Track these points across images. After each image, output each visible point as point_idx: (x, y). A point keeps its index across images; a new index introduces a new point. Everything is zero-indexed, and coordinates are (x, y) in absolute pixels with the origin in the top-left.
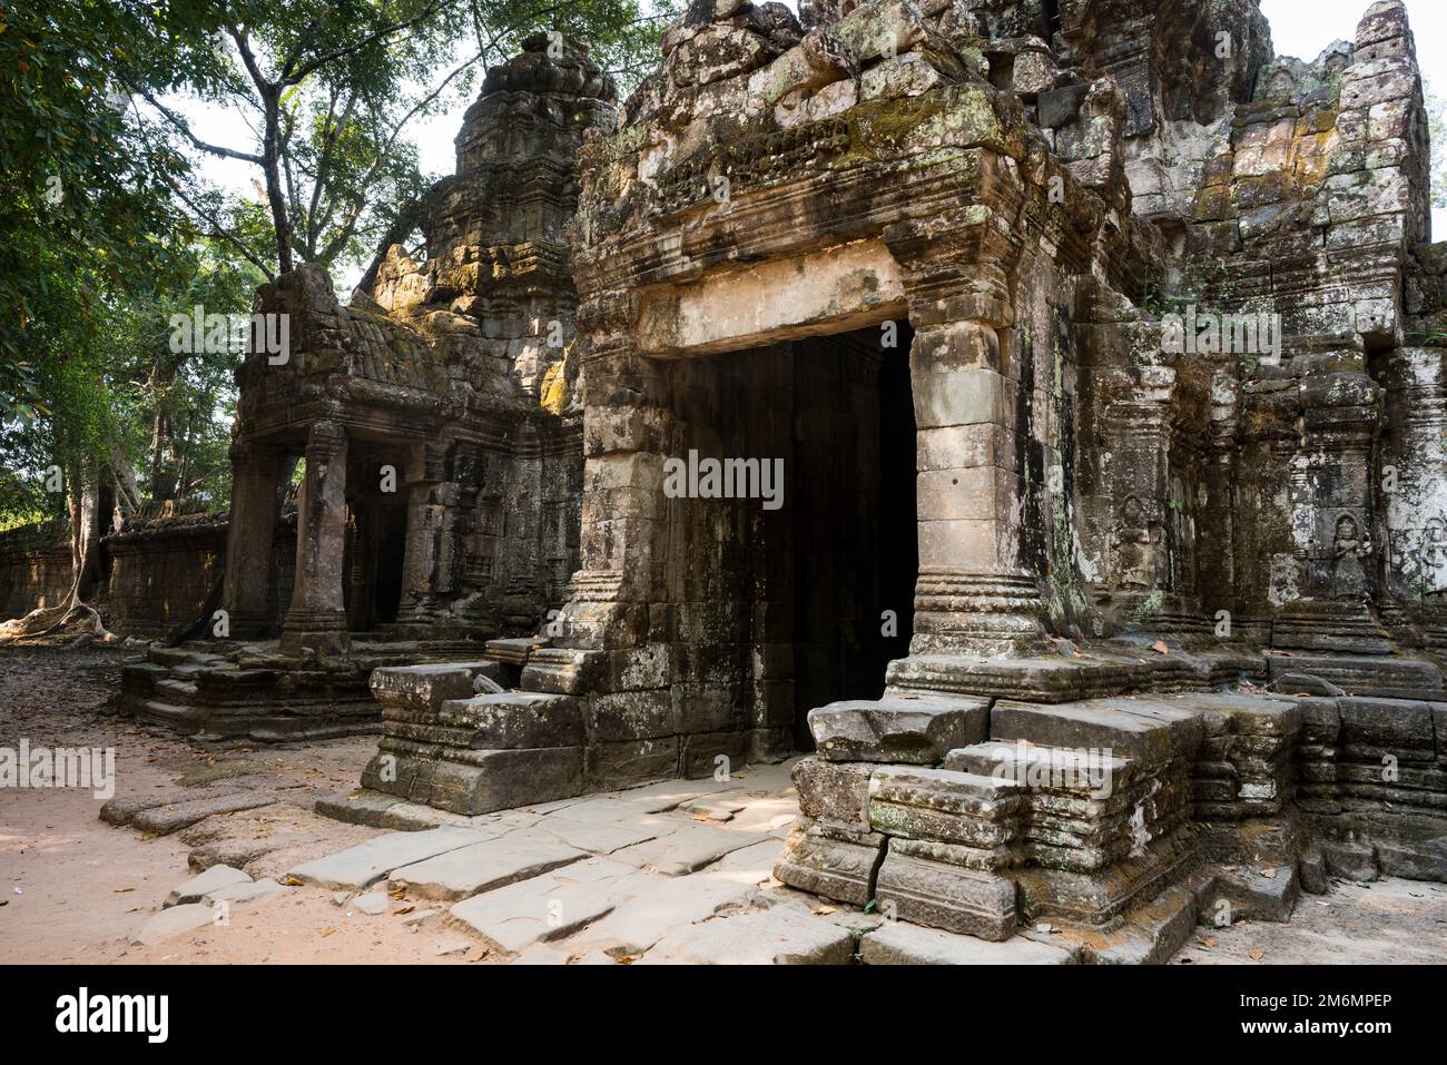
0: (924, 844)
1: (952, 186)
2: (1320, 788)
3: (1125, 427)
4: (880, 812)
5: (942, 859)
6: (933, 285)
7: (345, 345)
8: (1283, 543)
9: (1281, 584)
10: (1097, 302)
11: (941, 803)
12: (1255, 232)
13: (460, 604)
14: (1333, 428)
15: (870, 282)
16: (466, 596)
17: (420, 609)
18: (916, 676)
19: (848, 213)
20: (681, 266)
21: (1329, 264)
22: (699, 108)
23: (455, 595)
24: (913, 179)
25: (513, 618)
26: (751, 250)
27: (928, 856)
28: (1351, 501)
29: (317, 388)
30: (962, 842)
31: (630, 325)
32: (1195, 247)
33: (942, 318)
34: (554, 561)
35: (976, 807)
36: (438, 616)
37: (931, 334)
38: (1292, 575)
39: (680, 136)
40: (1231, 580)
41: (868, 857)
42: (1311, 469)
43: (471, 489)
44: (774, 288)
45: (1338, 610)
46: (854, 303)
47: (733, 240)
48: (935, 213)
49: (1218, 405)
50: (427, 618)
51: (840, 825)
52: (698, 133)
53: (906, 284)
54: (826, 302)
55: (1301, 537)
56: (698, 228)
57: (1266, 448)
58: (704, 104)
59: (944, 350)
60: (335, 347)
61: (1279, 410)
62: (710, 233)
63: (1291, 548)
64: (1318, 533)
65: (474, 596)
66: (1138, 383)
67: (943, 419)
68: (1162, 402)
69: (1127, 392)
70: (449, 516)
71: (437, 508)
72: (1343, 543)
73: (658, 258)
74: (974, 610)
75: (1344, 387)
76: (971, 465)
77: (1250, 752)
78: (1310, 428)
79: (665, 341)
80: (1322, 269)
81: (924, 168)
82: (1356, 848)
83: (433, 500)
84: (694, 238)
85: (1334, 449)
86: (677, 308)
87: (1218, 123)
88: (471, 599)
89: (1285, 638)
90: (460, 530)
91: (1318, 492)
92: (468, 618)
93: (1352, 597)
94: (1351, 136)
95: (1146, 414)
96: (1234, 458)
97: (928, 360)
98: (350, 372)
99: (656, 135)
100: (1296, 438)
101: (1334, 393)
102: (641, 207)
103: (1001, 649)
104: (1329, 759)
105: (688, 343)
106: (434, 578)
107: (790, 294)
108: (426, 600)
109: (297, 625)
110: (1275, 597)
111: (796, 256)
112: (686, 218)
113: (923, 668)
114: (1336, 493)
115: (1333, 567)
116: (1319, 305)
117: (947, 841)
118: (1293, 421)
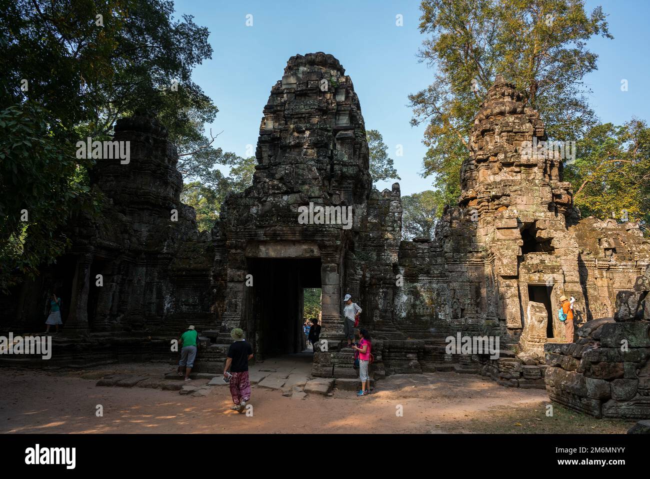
0: (341, 365)
1: (333, 236)
2: (385, 358)
3: (352, 282)
4: (333, 360)
5: (345, 367)
6: (327, 255)
7: (96, 227)
8: (377, 308)
9: (376, 316)
10: (348, 255)
11: (345, 357)
12: (373, 238)
13: (119, 318)
14: (387, 284)
15: (312, 251)
16: (120, 316)
17: (106, 321)
18: (326, 336)
19: (310, 236)
20: (263, 238)
21: (387, 247)
22: (269, 199)
23: (118, 315)
24: (325, 232)
25: (137, 324)
26: (284, 239)
27: (342, 367)
28: (390, 299)
29: (86, 242)
30: (349, 364)
31: (244, 249)
32: (360, 238)
33: (329, 262)
34: (150, 303)
35: (351, 357)
36: (112, 323)
37: (327, 265)
38: (378, 315)
39: (263, 205)
40: (367, 315)
41: (332, 368)
42: (383, 292)
43: (125, 277)
44: (287, 248)
45: (387, 322)
46: (308, 255)
47: (279, 235)
48: (329, 241)
49: (367, 277)
50: (108, 324)
51: (324, 364)
52: (268, 206)
53: (321, 253)
54: (301, 253)
55: (380, 306)
56: (269, 231)
57: (375, 287)
58: (270, 199)
59: (329, 269)
60: (93, 227)
61: (378, 279)
62: (272, 232)
63: (378, 309)
64: (384, 306)
65: (122, 316)
66: (356, 274)
67: (328, 283)
68: (360, 278)
69: (353, 275)
70: (118, 286)
71: (114, 284)
72: (388, 308)
73: (256, 235)
74: (335, 323)
75: (390, 276)
76: (334, 293)
77: (378, 350)
78: (383, 283)
79: (254, 255)
80: (386, 248)
81: (328, 231)
82: (392, 369)
83: (113, 281)
84: (268, 232)
85: (387, 288)
86: (259, 247)
87: (364, 205)
88: (121, 317)
89: (377, 328)
90: (121, 292)
91: (384, 297)
92: (121, 323)
93: (389, 319)
94: (391, 219)
95: (357, 280)
96: (369, 289)
97: (325, 270)
98: (97, 236)
99: (256, 203)
100: (380, 285)
101: (388, 277)
102: (251, 221)
103: (341, 331)
104: (387, 352)
105: (261, 256)
106: (111, 309)
107: (291, 250)
108: (108, 317)
109: (73, 327)
110: (375, 319)
111: (294, 242)
112: (266, 227)
113: (327, 335)
114: (387, 298)
115: (386, 313)
116: (385, 256)
117: (345, 364)
118: (380, 281)
